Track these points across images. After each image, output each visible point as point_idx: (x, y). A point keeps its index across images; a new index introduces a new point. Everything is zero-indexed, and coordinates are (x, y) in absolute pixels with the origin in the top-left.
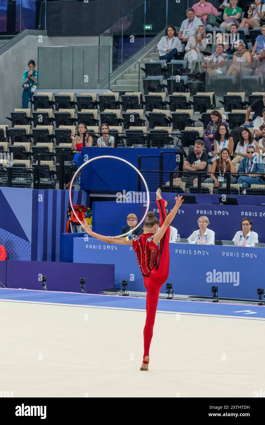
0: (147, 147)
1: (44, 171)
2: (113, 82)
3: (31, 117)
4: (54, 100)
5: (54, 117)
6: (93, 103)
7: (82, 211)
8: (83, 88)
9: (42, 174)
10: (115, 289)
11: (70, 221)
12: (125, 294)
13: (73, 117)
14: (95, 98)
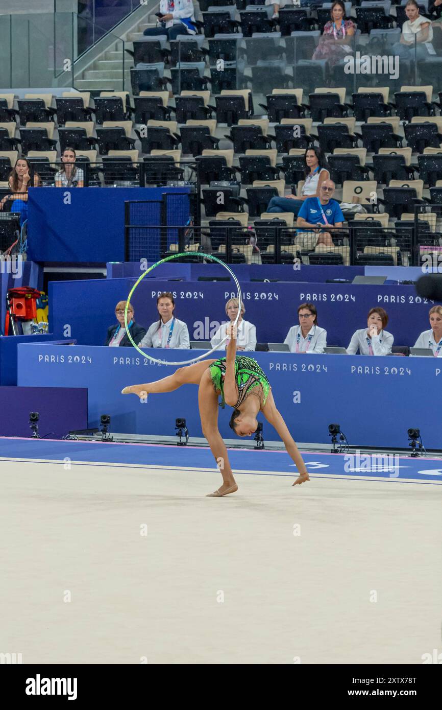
0: (139, 186)
2: (80, 75)
6: (46, 111)
7: (32, 298)
8: (29, 87)
10: (90, 430)
11: (10, 315)
12: (107, 437)
13: (12, 136)
14: (49, 103)
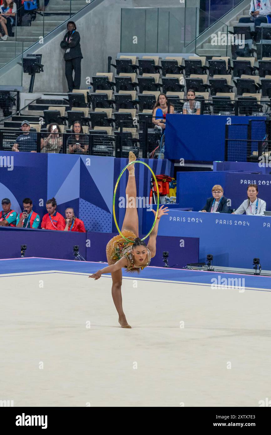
0: (234, 115)
1: (127, 139)
2: (200, 46)
3: (113, 82)
4: (138, 65)
5: (137, 82)
6: (178, 67)
7: (166, 181)
8: (168, 52)
9: (124, 141)
10: (200, 264)
11: (153, 192)
12: (210, 269)
13: (157, 82)
14: (181, 63)
